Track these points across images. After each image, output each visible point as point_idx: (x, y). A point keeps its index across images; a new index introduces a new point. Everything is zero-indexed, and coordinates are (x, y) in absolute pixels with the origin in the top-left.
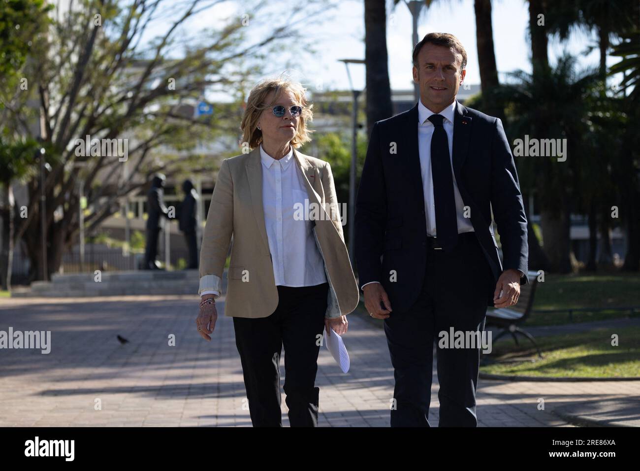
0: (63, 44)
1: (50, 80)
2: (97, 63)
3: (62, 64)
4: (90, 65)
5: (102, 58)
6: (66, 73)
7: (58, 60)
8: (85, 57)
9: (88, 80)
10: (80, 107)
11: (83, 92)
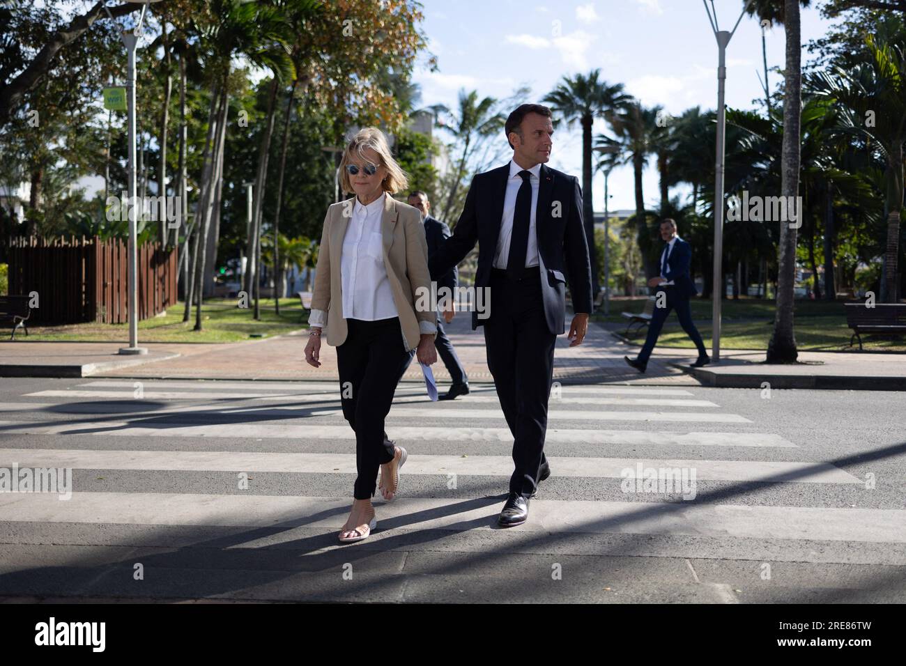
0: (443, 188)
1: (437, 204)
2: (458, 197)
3: (442, 197)
4: (455, 198)
5: (460, 195)
6: (444, 202)
7: (440, 195)
8: (453, 193)
9: (454, 205)
10: (449, 217)
11: (451, 210)
